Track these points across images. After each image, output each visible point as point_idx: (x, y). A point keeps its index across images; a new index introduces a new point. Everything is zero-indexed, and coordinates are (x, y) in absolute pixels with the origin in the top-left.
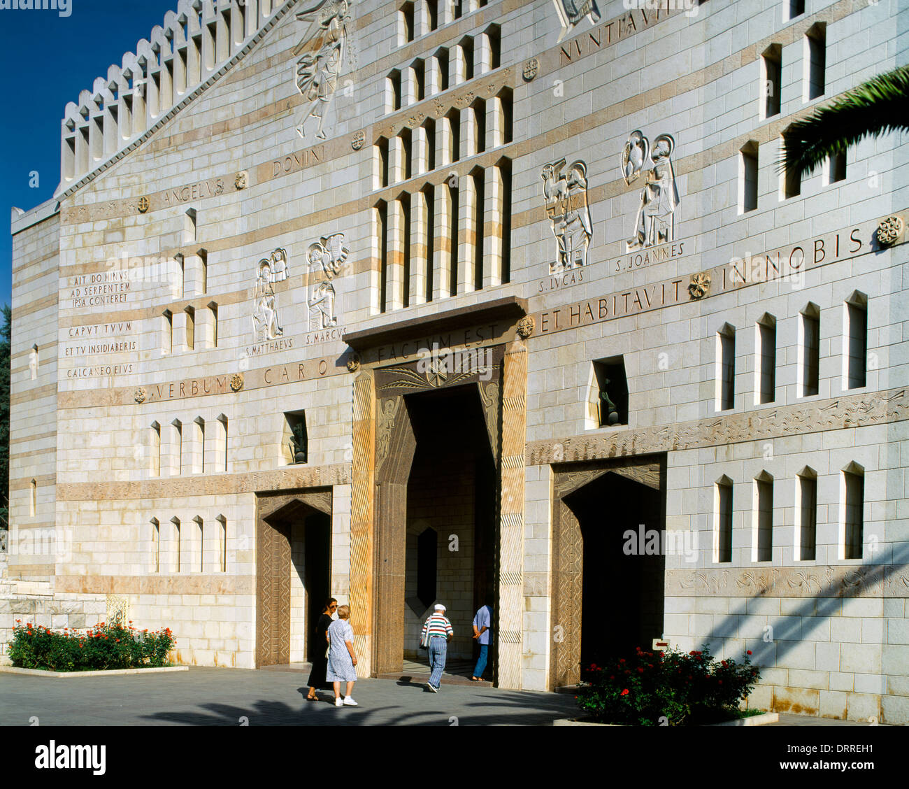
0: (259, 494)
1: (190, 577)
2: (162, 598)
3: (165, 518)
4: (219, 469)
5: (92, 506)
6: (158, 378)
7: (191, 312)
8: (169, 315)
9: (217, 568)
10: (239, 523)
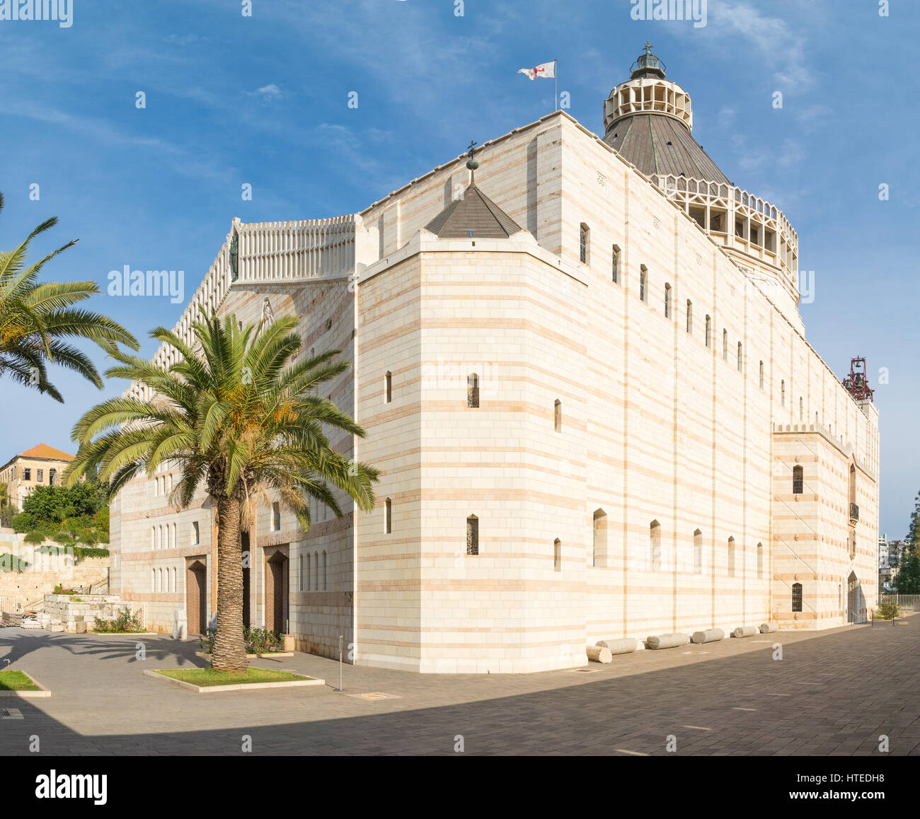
0: (186, 558)
1: (165, 594)
2: (156, 604)
3: (157, 568)
4: (174, 547)
5: (132, 563)
6: (154, 507)
7: (164, 477)
8: (157, 479)
9: (174, 590)
10: (180, 570)
